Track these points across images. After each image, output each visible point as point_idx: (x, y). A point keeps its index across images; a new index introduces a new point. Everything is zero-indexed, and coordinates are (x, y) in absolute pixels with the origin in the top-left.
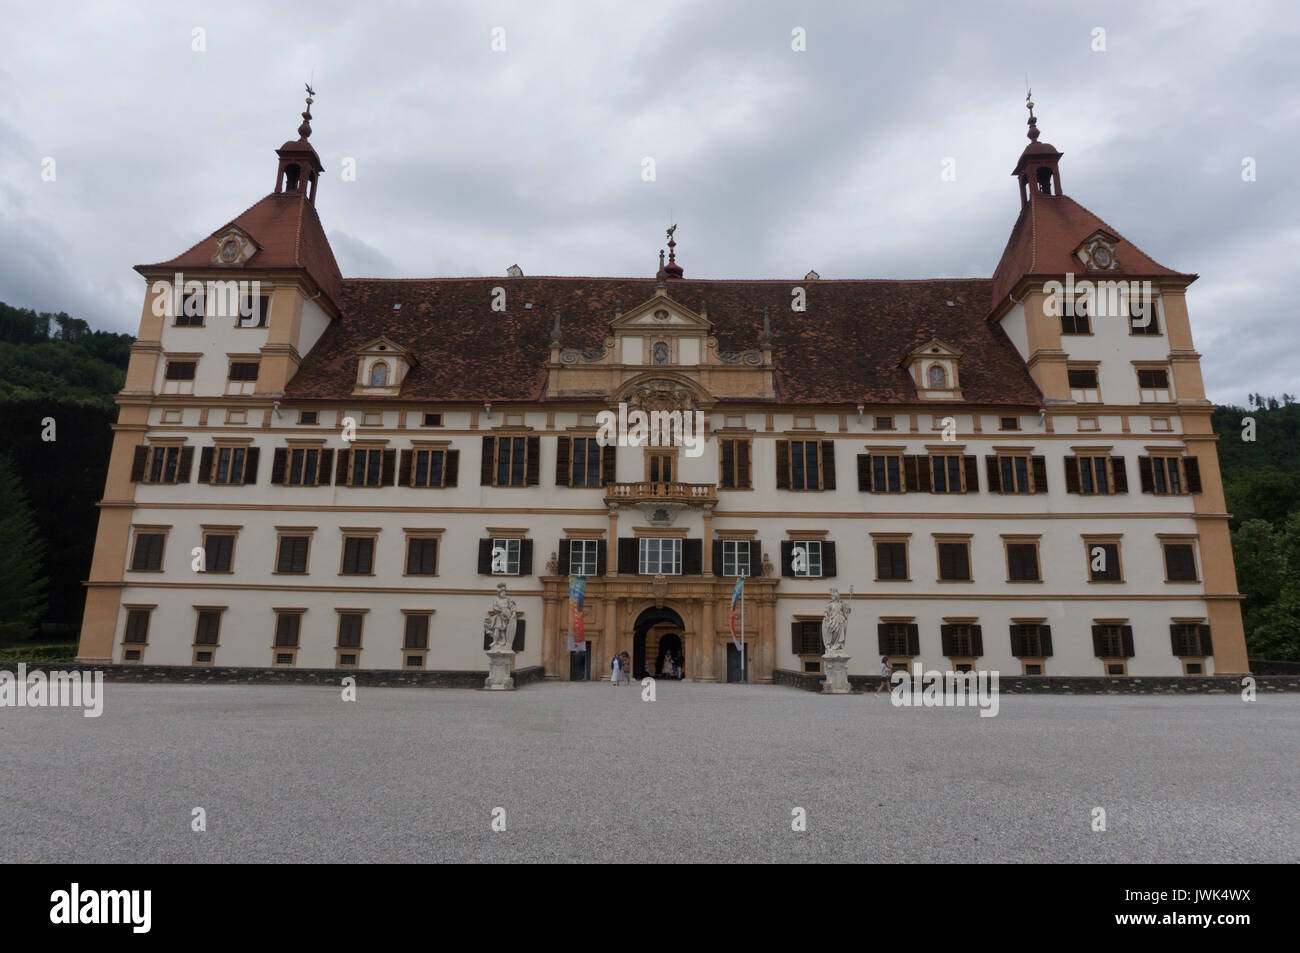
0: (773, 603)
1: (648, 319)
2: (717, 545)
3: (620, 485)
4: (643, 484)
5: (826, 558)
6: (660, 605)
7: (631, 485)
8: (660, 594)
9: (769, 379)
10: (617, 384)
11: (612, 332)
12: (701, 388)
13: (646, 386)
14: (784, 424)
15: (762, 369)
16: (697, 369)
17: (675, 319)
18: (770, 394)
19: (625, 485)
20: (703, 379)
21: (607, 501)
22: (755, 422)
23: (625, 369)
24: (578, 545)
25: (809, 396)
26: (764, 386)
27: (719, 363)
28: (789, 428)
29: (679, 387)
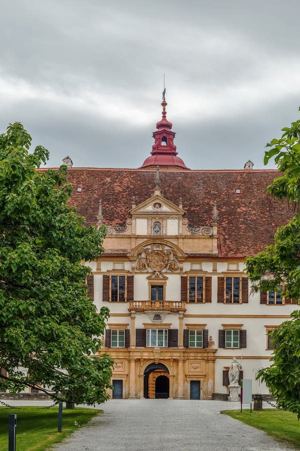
0: (214, 361)
1: (150, 208)
2: (186, 332)
3: (136, 302)
4: (148, 301)
5: (242, 338)
6: (157, 362)
7: (142, 302)
8: (157, 356)
9: (215, 243)
10: (133, 246)
11: (131, 216)
12: (178, 248)
13: (149, 247)
14: (222, 267)
15: (212, 237)
16: (177, 238)
17: (165, 208)
18: (216, 252)
19: (139, 302)
20: (180, 244)
21: (130, 310)
22: (207, 267)
23: (137, 237)
24: (115, 333)
25: (236, 253)
26: (212, 247)
27: (189, 234)
28: (225, 270)
29: (166, 248)
